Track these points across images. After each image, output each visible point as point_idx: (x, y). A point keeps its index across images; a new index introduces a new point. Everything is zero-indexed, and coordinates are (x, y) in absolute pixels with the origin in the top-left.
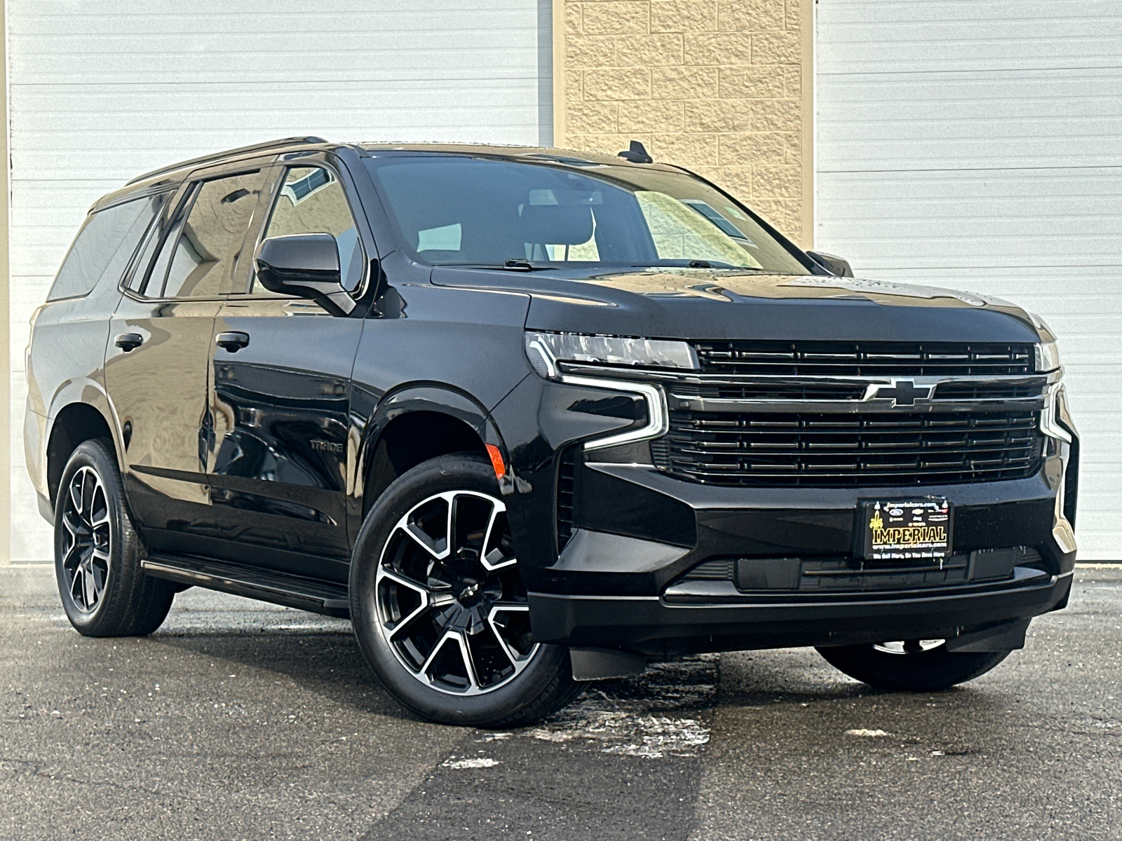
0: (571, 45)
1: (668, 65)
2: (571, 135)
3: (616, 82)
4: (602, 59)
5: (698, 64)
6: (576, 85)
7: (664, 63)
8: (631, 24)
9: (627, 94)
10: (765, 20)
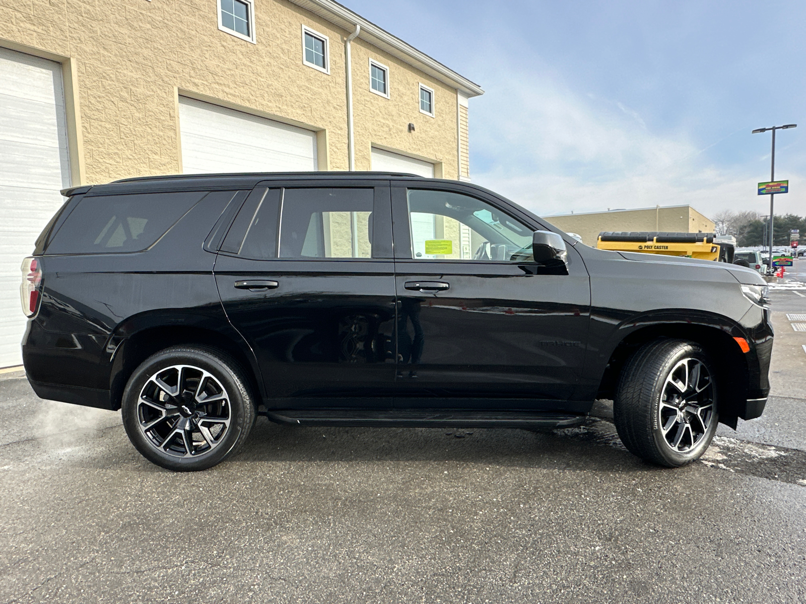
0: (85, 137)
1: (128, 153)
2: (88, 176)
3: (107, 156)
4: (100, 146)
5: (140, 154)
6: (88, 154)
7: (126, 151)
8: (112, 133)
9: (111, 162)
10: (165, 142)
